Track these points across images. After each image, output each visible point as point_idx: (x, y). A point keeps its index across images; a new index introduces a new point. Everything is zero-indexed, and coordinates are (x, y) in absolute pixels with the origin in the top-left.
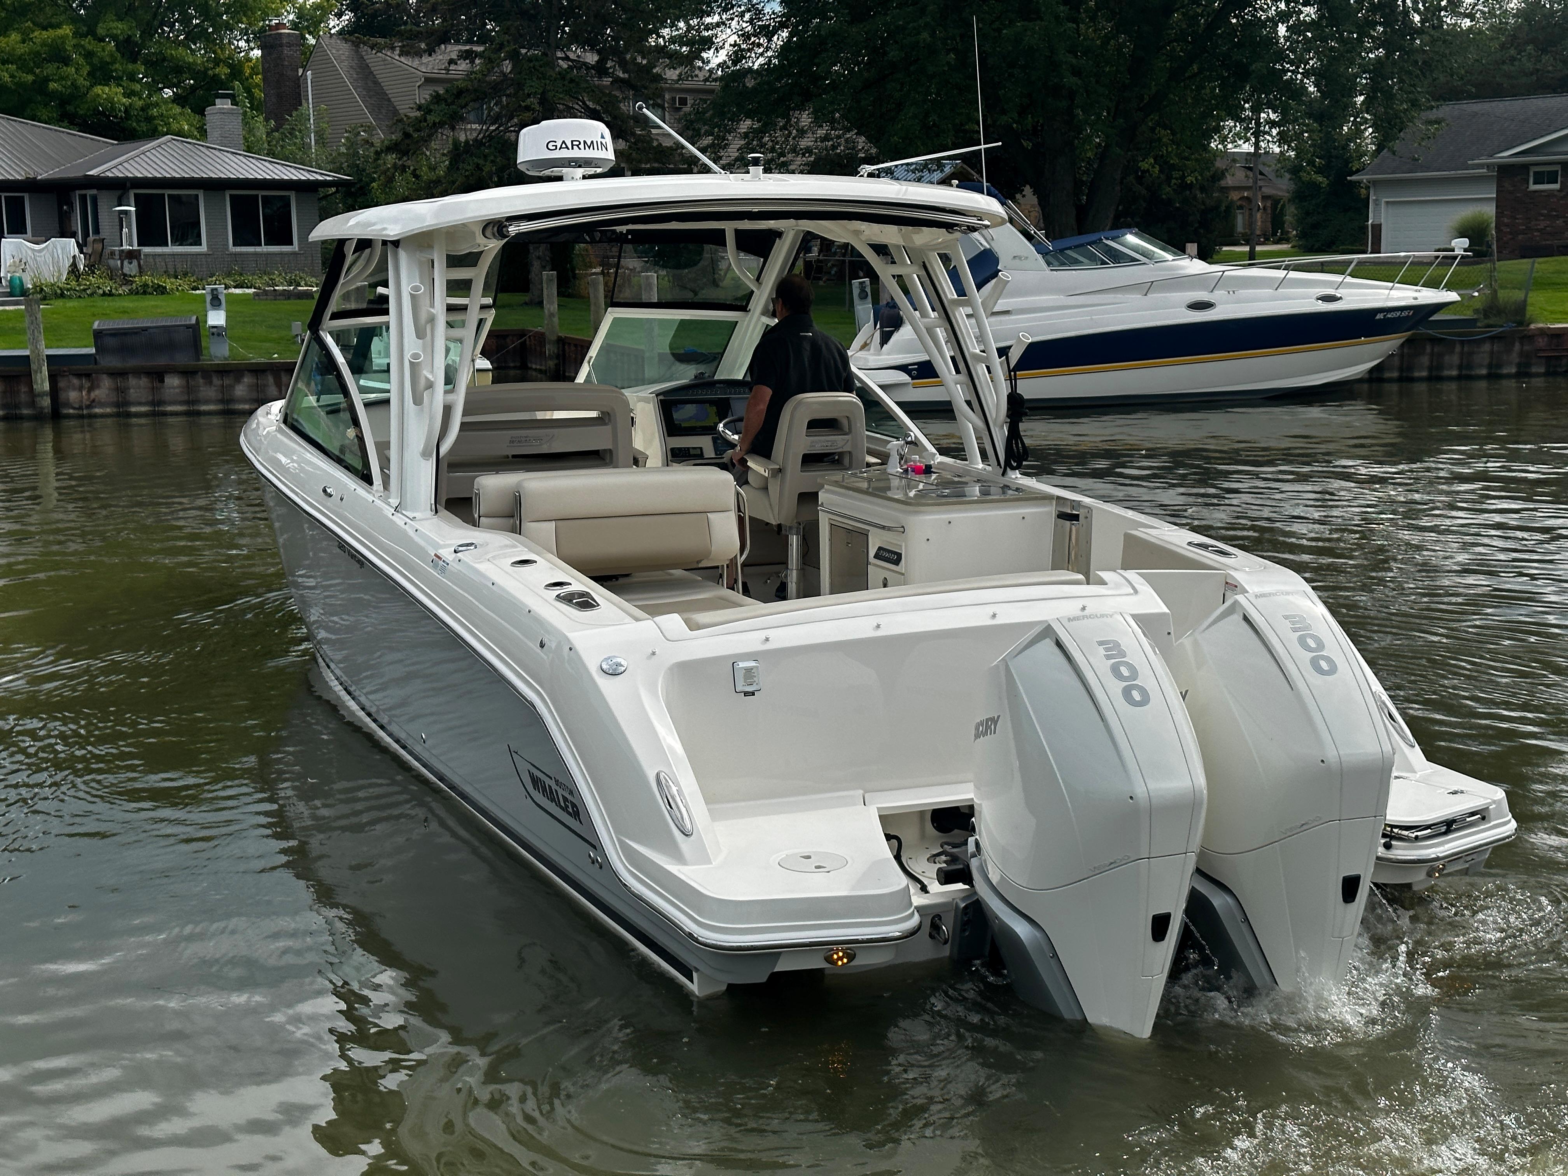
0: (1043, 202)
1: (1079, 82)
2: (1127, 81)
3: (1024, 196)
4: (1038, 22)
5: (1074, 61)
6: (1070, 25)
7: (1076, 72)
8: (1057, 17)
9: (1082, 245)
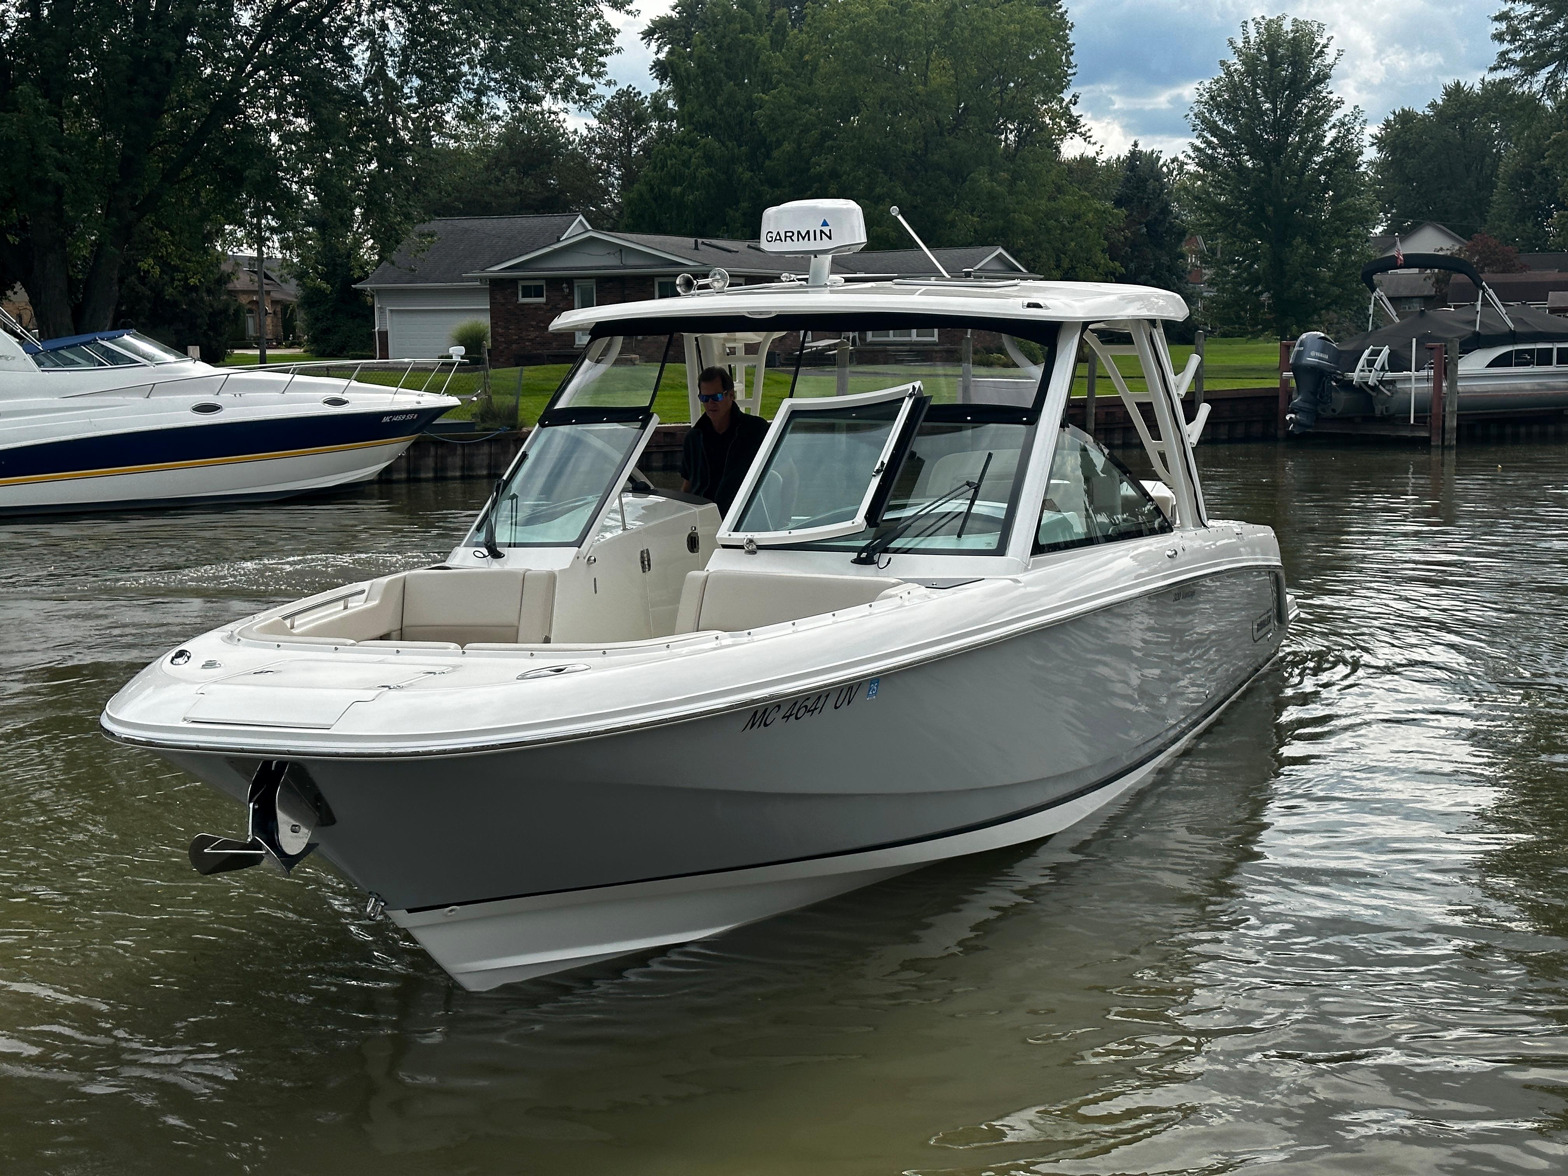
0: (34, 300)
1: (66, 177)
2: (117, 180)
3: (15, 293)
4: (16, 114)
5: (59, 155)
6: (52, 118)
7: (62, 167)
8: (36, 110)
9: (75, 345)
